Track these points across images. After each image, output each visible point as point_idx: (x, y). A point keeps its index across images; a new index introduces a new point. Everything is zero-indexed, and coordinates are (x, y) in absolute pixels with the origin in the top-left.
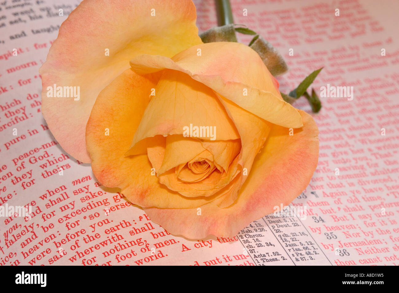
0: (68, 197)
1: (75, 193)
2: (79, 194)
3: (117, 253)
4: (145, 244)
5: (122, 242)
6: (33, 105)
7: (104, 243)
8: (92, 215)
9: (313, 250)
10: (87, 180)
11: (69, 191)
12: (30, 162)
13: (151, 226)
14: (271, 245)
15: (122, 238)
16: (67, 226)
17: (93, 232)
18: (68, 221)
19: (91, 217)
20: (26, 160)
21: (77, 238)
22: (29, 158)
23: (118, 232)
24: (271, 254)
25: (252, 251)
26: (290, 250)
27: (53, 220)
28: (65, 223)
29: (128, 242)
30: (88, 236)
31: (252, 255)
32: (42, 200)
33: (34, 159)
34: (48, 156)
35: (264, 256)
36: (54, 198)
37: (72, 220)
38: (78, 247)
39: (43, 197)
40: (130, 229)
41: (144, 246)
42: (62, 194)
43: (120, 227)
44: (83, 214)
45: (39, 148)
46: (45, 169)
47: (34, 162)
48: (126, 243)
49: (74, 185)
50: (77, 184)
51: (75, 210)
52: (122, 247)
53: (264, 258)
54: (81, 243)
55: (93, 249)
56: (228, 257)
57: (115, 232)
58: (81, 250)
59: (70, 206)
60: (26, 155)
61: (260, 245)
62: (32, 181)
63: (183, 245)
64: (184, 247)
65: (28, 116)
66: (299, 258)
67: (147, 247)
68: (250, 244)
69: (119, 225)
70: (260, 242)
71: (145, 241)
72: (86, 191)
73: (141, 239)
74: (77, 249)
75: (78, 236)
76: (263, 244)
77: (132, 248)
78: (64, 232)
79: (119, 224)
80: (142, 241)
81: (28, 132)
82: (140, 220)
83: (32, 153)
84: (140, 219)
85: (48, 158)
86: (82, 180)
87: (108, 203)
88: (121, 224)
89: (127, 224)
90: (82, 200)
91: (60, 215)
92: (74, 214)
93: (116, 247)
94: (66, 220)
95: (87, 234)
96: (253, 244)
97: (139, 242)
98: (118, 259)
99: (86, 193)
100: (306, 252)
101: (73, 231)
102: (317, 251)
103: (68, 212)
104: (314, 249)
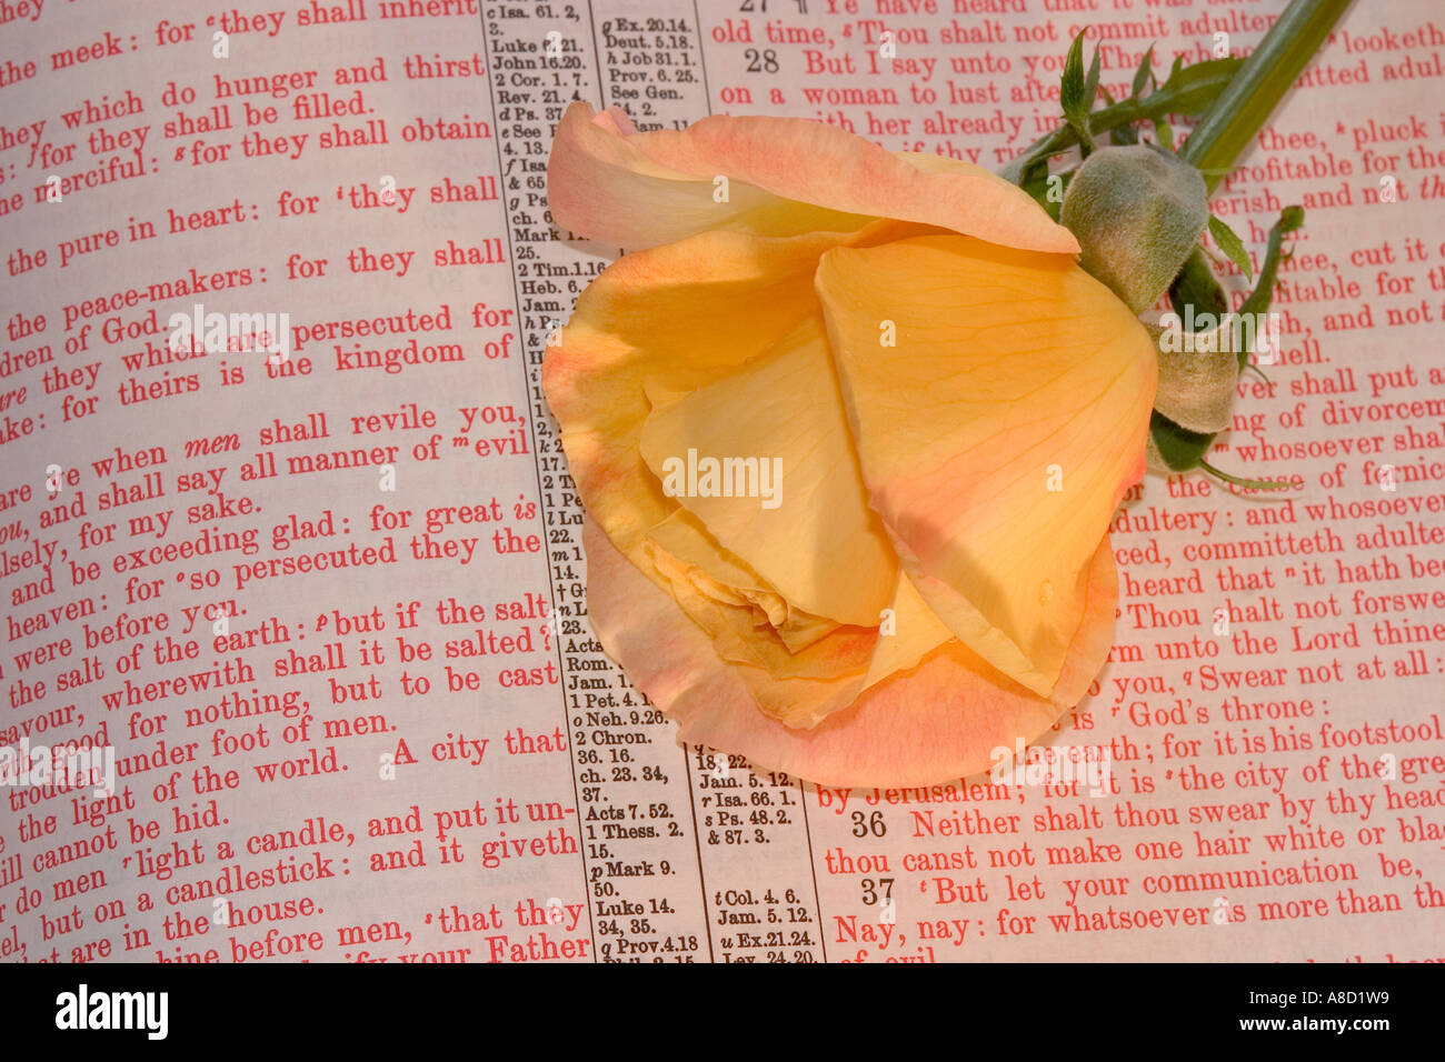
0: (160, 494)
1: (184, 484)
2: (192, 490)
3: (221, 723)
4: (302, 715)
5: (245, 691)
6: (170, 130)
7: (200, 681)
8: (199, 575)
9: (779, 806)
10: (227, 449)
11: (171, 472)
12: (105, 334)
13: (341, 656)
14: (659, 777)
15: (251, 679)
16: (130, 588)
17: (185, 631)
18: (139, 572)
19: (197, 581)
20: (97, 321)
21: (141, 638)
22: (104, 317)
23: (247, 655)
24: (643, 809)
25: (590, 794)
26: (706, 800)
27: (103, 554)
28: (129, 574)
29: (259, 695)
30: (169, 639)
31: (585, 808)
32: (96, 475)
33: (117, 327)
34: (155, 331)
35: (621, 815)
36: (128, 480)
37: (147, 575)
38: (136, 668)
39: (102, 467)
40: (281, 651)
41: (296, 723)
42: (148, 477)
43: (257, 639)
44: (181, 565)
45: (140, 293)
46: (134, 373)
47: (113, 336)
48: (255, 696)
49: (189, 455)
50: (196, 454)
51: (162, 544)
52: (241, 708)
53: (616, 822)
54: (146, 657)
55: (169, 689)
56: (510, 807)
57: (239, 653)
58: (140, 679)
59: (157, 523)
60: (102, 305)
61: (623, 775)
62: (90, 401)
63: (402, 743)
64: (402, 751)
65: (148, 166)
66: (721, 831)
67: (304, 726)
68: (596, 768)
69: (256, 632)
70: (628, 765)
71: (306, 704)
72: (212, 485)
73: (298, 693)
74: (131, 675)
75: (146, 631)
76: (636, 770)
77: (264, 718)
78: (118, 605)
79: (259, 627)
80: (299, 702)
81: (130, 224)
82: (319, 629)
83: (118, 303)
84: (320, 624)
85: (151, 338)
86: (214, 445)
87: (253, 545)
88: (264, 629)
89: (280, 633)
90: (193, 514)
91: (124, 543)
92: (157, 557)
93: (224, 704)
94: (134, 567)
95: (166, 633)
96: (605, 769)
97: (288, 704)
98: (216, 745)
99: (211, 492)
100: (754, 813)
101: (138, 611)
102: (790, 812)
103: (146, 542)
104: (786, 803)
